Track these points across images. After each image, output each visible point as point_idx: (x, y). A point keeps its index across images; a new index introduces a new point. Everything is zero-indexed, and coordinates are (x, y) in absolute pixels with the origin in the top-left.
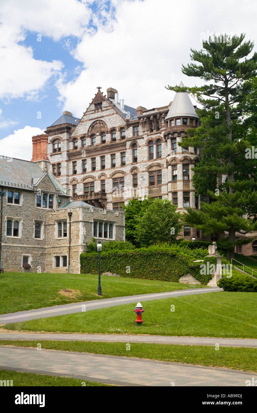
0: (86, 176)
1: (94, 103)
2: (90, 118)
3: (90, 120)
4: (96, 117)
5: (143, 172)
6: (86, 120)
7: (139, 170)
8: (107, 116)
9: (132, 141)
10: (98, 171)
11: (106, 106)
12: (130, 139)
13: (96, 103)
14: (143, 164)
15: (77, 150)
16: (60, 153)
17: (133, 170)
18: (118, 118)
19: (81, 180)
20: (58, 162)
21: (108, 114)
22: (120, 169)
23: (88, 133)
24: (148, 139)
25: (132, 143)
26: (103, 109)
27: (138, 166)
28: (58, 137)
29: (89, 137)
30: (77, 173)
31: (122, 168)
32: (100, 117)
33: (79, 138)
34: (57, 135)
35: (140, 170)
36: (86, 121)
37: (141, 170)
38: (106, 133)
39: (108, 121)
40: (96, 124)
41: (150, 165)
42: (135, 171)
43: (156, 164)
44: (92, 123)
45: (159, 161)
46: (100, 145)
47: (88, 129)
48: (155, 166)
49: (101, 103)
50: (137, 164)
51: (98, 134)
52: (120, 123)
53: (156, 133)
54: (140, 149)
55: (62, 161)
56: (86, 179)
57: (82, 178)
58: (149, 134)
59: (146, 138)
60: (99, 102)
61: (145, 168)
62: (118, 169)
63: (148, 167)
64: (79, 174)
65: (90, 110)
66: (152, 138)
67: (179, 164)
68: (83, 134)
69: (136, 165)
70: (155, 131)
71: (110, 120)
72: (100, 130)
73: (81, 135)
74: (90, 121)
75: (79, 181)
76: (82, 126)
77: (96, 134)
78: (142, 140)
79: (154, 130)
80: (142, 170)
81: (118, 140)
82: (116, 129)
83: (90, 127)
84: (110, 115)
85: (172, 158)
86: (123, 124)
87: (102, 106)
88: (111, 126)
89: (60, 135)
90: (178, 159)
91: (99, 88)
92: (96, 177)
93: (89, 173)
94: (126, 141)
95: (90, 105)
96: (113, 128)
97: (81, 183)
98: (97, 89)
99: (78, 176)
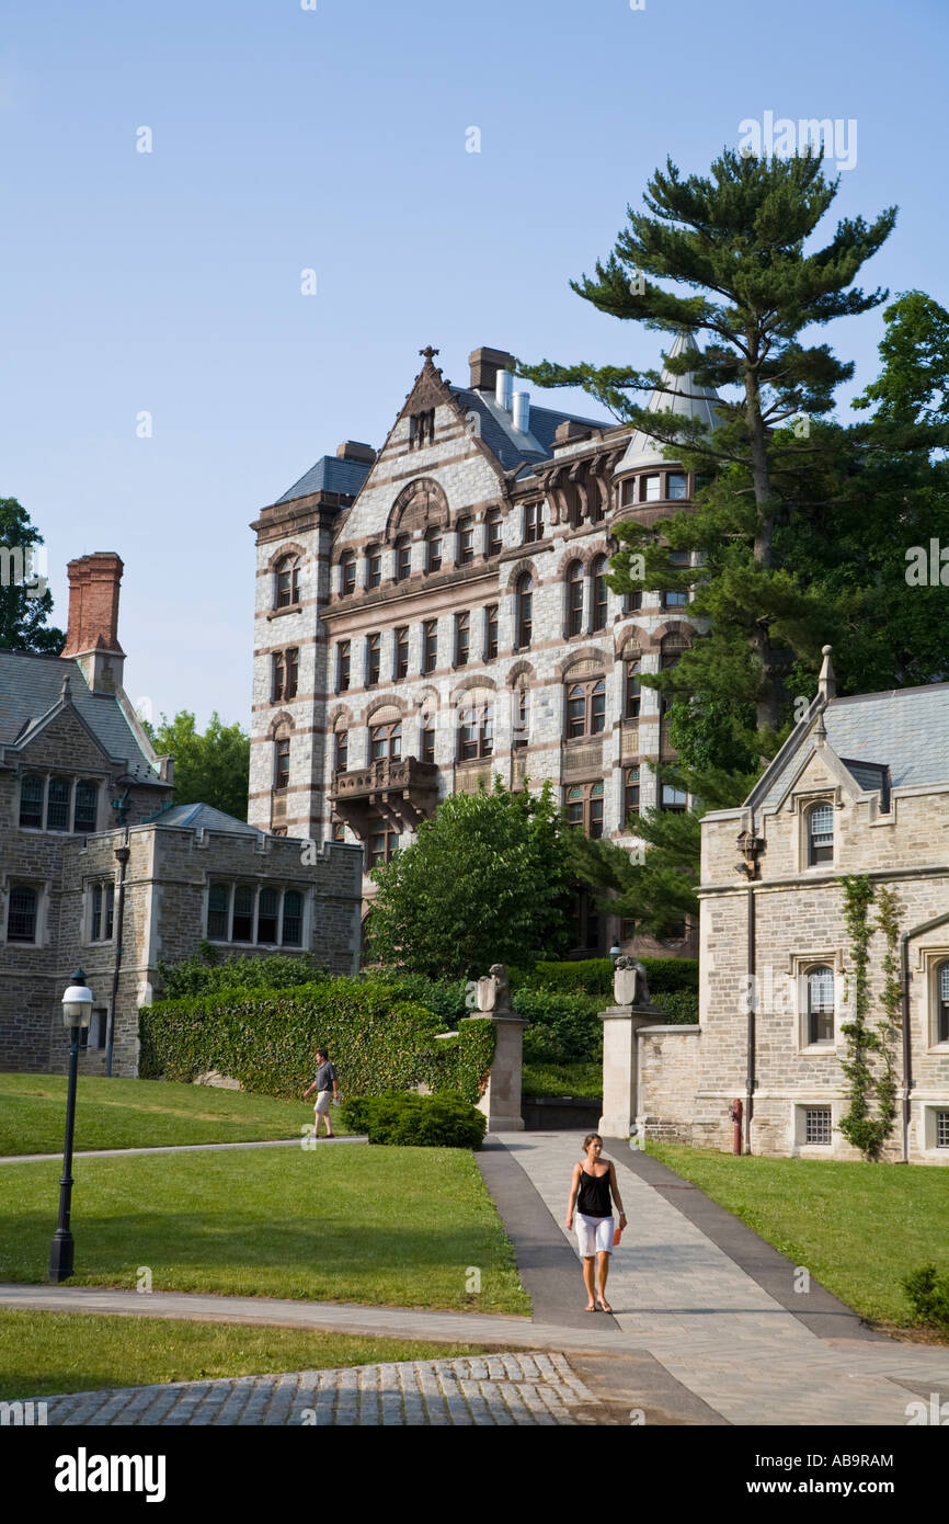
0: (378, 699)
1: (410, 413)
2: (398, 470)
3: (395, 479)
4: (414, 468)
5: (547, 682)
6: (383, 477)
7: (534, 677)
8: (447, 462)
9: (517, 561)
10: (414, 679)
11: (446, 423)
12: (511, 555)
13: (417, 412)
14: (548, 652)
15: (353, 595)
16: (296, 606)
17: (517, 676)
18: (481, 469)
19: (362, 712)
20: (292, 643)
21: (452, 454)
22: (482, 673)
23: (387, 531)
24: (566, 554)
25: (516, 568)
26: (438, 436)
27: (531, 662)
28: (292, 548)
29: (392, 544)
30: (352, 686)
31: (489, 668)
32: (427, 468)
33: (360, 549)
34: (289, 540)
35: (538, 678)
36: (384, 482)
37: (541, 675)
38: (443, 529)
39: (450, 483)
40: (415, 493)
41: (571, 656)
42: (523, 681)
43: (587, 654)
44: (400, 489)
45: (596, 642)
46: (423, 577)
47: (388, 514)
48: (587, 659)
49: (432, 412)
50: (529, 650)
51: (418, 534)
52: (486, 492)
53: (592, 528)
54: (542, 592)
55: (303, 641)
56: (376, 709)
57: (364, 707)
58: (571, 533)
59: (562, 549)
60: (426, 408)
61: (553, 670)
62: (477, 672)
63: (563, 662)
64: (356, 691)
65: (397, 440)
66: (578, 548)
67: (649, 652)
68: (373, 532)
69: (526, 657)
70: (587, 521)
71: (456, 479)
72: (426, 518)
73: (368, 537)
74: (395, 484)
75: (357, 718)
76: (371, 502)
77: (412, 535)
78: (547, 556)
79: (586, 516)
80: (544, 676)
81: (478, 555)
82: (474, 516)
83: (394, 506)
84: (457, 459)
85: (624, 629)
86: (494, 496)
87: (437, 423)
88: (459, 500)
89: (300, 540)
90: (645, 633)
91: (430, 353)
92: (406, 703)
93: (386, 686)
94: (501, 561)
95: (398, 421)
96: (465, 509)
97: (361, 724)
98: (424, 359)
99: (353, 696)
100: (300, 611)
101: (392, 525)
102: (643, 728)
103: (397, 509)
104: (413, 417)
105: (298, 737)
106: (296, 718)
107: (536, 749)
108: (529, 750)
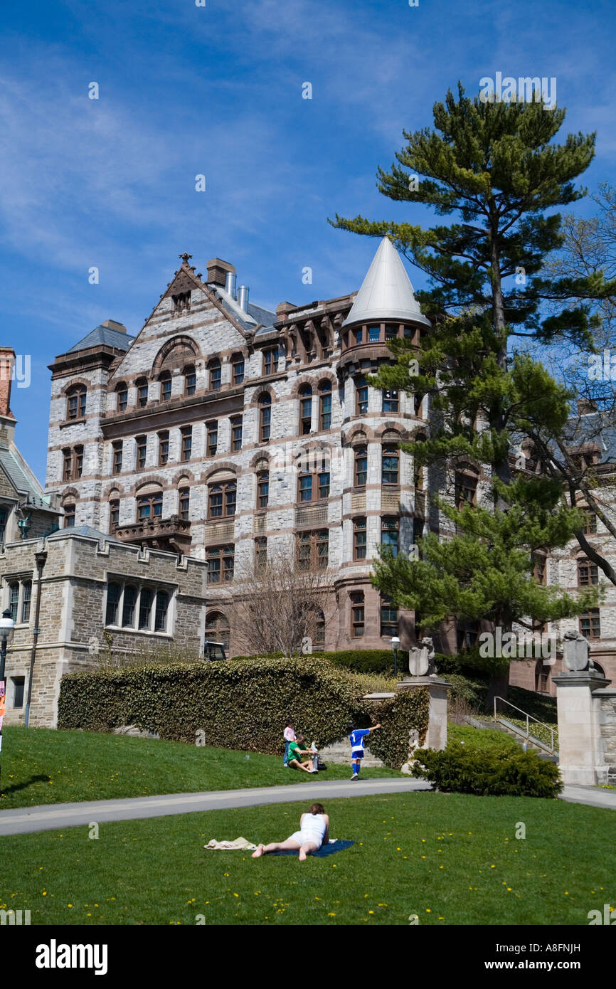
0: (144, 479)
1: (171, 294)
2: (160, 331)
3: (159, 336)
4: (175, 329)
6: (149, 335)
8: (201, 325)
9: (260, 386)
10: (173, 465)
11: (199, 300)
12: (254, 383)
13: (176, 294)
15: (126, 411)
16: (82, 419)
17: (258, 461)
19: (132, 488)
20: (78, 442)
21: (204, 320)
22: (228, 460)
23: (153, 370)
24: (298, 381)
25: (258, 390)
26: (193, 308)
27: (270, 452)
28: (80, 381)
29: (157, 378)
30: (124, 470)
31: (234, 457)
32: (185, 329)
33: (131, 382)
34: (78, 376)
36: (151, 338)
38: (197, 367)
39: (203, 338)
40: (175, 345)
42: (262, 465)
43: (315, 446)
44: (164, 343)
45: (323, 437)
46: (182, 398)
47: (154, 358)
49: (189, 295)
50: (268, 444)
51: (177, 371)
53: (319, 364)
54: (279, 406)
55: (87, 441)
56: (142, 486)
57: (133, 484)
58: (302, 368)
59: (294, 378)
60: (184, 291)
62: (223, 460)
64: (127, 474)
65: (161, 311)
66: (307, 377)
67: (374, 442)
68: (142, 371)
69: (266, 449)
70: (316, 360)
71: (207, 336)
72: (183, 361)
73: (138, 374)
74: (159, 339)
75: (127, 490)
76: (140, 352)
77: (173, 372)
78: (282, 383)
79: (315, 356)
81: (227, 383)
82: (223, 359)
83: (158, 354)
84: (209, 323)
85: (354, 426)
86: (238, 345)
87: (191, 301)
88: (210, 349)
89: (87, 376)
90: (370, 429)
91: (186, 258)
92: (166, 481)
93: (151, 469)
94: (245, 387)
95: (162, 300)
96: (214, 354)
97: (130, 496)
98: (182, 260)
99: (124, 477)
100: (84, 422)
101: (156, 365)
102: (369, 493)
103: (161, 355)
104: (173, 297)
105: (82, 504)
106: (81, 492)
107: (274, 509)
108: (268, 510)
